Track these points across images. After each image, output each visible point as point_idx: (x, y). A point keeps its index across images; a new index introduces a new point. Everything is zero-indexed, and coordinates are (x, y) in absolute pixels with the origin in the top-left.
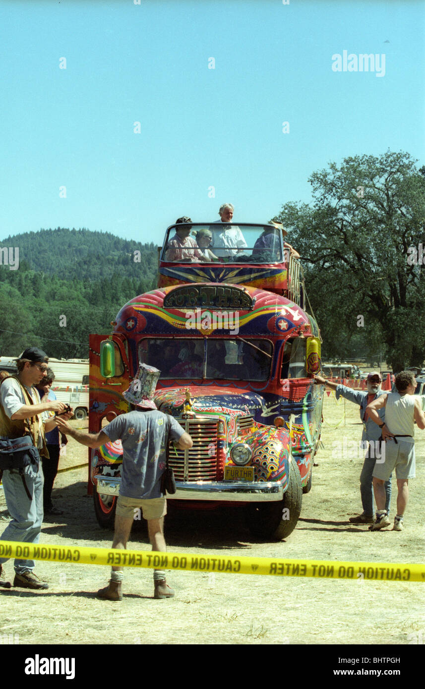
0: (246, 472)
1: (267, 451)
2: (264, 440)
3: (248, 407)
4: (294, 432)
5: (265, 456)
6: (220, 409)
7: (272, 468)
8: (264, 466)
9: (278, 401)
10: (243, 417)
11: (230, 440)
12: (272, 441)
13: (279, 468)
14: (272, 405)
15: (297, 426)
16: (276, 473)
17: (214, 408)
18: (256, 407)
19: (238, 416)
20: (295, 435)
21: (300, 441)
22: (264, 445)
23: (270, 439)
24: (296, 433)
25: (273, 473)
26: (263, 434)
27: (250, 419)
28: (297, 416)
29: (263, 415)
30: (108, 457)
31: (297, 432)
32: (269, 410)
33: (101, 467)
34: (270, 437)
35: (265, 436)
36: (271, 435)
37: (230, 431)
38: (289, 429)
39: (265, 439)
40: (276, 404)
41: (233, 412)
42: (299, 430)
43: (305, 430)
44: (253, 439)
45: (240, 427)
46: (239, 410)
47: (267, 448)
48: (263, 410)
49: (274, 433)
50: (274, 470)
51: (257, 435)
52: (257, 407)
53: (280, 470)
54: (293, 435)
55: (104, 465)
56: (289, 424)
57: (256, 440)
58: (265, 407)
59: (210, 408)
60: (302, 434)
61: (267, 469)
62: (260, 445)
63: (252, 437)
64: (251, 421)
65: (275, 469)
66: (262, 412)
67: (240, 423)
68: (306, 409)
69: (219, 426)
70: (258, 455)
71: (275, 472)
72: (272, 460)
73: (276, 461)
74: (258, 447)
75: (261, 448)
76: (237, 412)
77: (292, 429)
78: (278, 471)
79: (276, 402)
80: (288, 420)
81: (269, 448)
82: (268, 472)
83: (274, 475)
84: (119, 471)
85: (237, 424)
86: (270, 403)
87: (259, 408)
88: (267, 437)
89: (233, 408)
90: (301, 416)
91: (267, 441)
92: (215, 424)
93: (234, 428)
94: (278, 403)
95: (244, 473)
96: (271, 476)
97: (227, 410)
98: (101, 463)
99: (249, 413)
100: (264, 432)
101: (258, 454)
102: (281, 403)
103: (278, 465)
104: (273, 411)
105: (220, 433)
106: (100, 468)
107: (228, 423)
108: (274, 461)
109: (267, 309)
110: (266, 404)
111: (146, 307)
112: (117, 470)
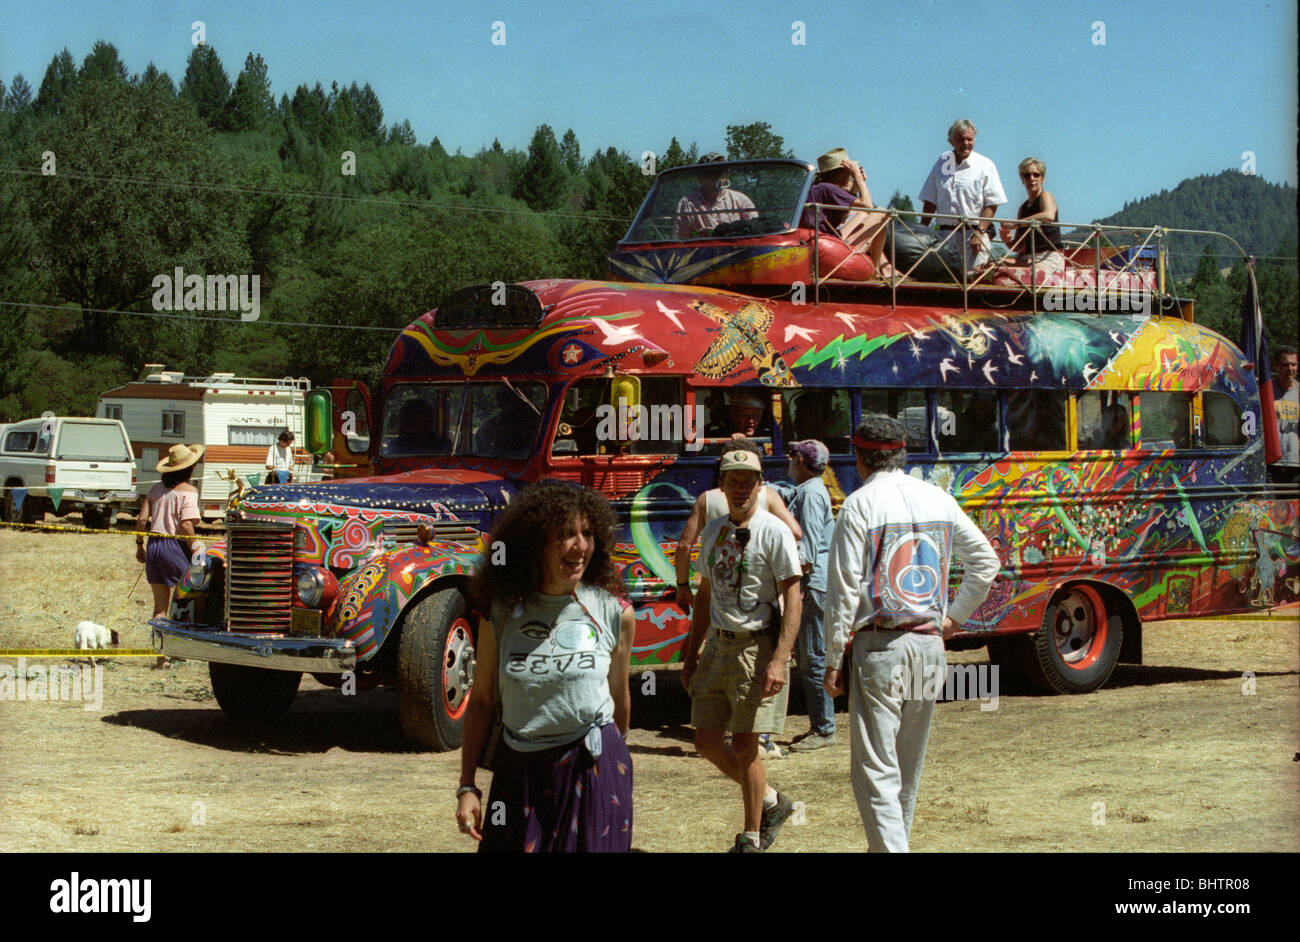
0: (312, 619)
3: (448, 506)
5: (345, 593)
7: (347, 614)
8: (338, 609)
10: (414, 524)
11: (344, 563)
12: (375, 566)
13: (359, 614)
16: (352, 623)
17: (287, 504)
19: (388, 521)
23: (377, 561)
25: (347, 623)
37: (342, 547)
41: (369, 514)
46: (397, 511)
47: (357, 579)
49: (394, 552)
50: (349, 618)
53: (360, 619)
60: (632, 561)
61: (340, 615)
65: (351, 617)
68: (641, 513)
69: (296, 536)
71: (351, 621)
72: (353, 599)
73: (358, 603)
78: (355, 619)
81: (360, 579)
82: (340, 621)
83: (348, 628)
85: (382, 536)
90: (626, 527)
91: (369, 565)
92: (289, 533)
93: (364, 543)
95: (311, 622)
96: (342, 629)
99: (454, 517)
103: (360, 610)
105: (298, 549)
107: (329, 533)
108: (355, 602)
109: (560, 325)
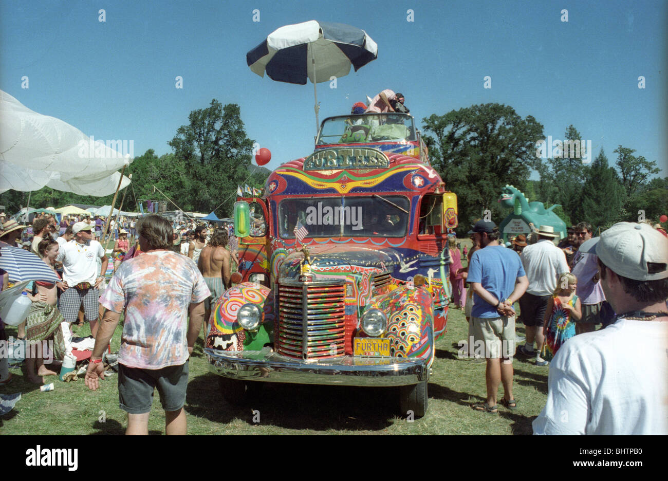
0: (380, 345)
1: (405, 318)
2: (401, 303)
3: (384, 263)
4: (433, 287)
5: (403, 324)
6: (348, 268)
7: (412, 339)
8: (403, 337)
9: (416, 256)
10: (379, 275)
11: (363, 303)
12: (411, 304)
13: (421, 339)
14: (410, 261)
15: (436, 281)
16: (418, 346)
17: (340, 267)
18: (393, 263)
19: (372, 275)
20: (434, 290)
21: (439, 295)
22: (402, 309)
23: (409, 301)
24: (435, 288)
25: (414, 346)
26: (400, 296)
27: (387, 276)
28: (436, 271)
29: (402, 271)
30: (221, 326)
31: (436, 286)
32: (408, 265)
33: (213, 338)
34: (409, 299)
35: (402, 299)
36: (410, 297)
37: (362, 293)
38: (428, 284)
39: (403, 301)
40: (414, 260)
41: (367, 270)
42: (437, 284)
43: (444, 283)
44: (389, 301)
45: (375, 286)
46: (373, 268)
47: (405, 314)
48: (402, 266)
49: (413, 295)
50: (415, 342)
51: (393, 297)
52: (395, 263)
53: (422, 342)
54: (433, 290)
55: (216, 336)
56: (427, 279)
57: (393, 303)
58: (403, 263)
59: (335, 267)
60: (441, 287)
61: (407, 341)
62: (397, 310)
63: (388, 299)
64: (389, 278)
66: (400, 268)
67: (375, 282)
68: (443, 263)
69: (346, 288)
70: (395, 323)
71: (416, 344)
74: (394, 312)
75: (399, 313)
76: (372, 269)
77: (431, 284)
78: (420, 343)
79: (415, 258)
80: (427, 275)
81: (408, 314)
82: (408, 345)
83: (416, 349)
84: (232, 344)
85: (372, 283)
86: (408, 259)
87: (397, 264)
88: (406, 299)
89: (366, 266)
90: (439, 270)
91: (405, 304)
92: (343, 286)
93: (367, 289)
94: (416, 259)
95: (379, 347)
96: (411, 350)
97: (358, 269)
98: (213, 333)
99: (386, 270)
100: (401, 293)
101: (395, 321)
102: (419, 258)
103: (420, 336)
104: (412, 266)
105: (348, 297)
106: (211, 339)
107: (358, 284)
109: (403, 167)
110: (405, 260)
111: (288, 171)
112: (230, 342)
